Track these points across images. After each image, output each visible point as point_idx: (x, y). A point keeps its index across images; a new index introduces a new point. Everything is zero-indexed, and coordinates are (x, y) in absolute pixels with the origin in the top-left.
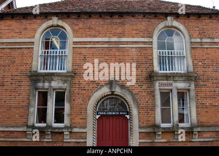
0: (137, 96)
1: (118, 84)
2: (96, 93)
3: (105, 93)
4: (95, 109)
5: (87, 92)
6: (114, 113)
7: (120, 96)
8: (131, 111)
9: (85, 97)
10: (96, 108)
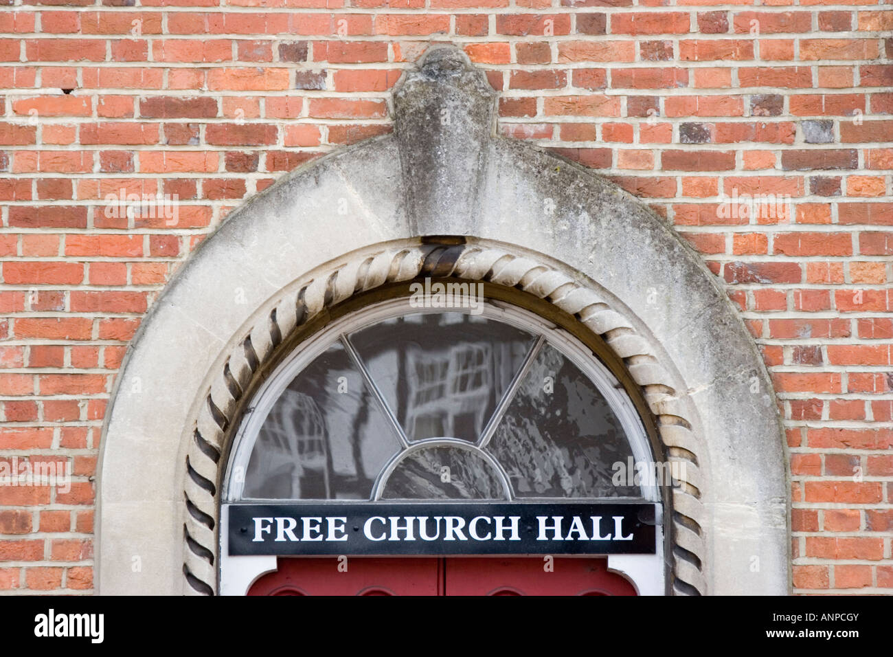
0: (767, 302)
1: (518, 142)
2: (222, 257)
3: (333, 264)
4: (208, 469)
5: (96, 246)
6: (454, 530)
7: (543, 304)
8: (683, 503)
9: (66, 312)
10: (219, 455)
